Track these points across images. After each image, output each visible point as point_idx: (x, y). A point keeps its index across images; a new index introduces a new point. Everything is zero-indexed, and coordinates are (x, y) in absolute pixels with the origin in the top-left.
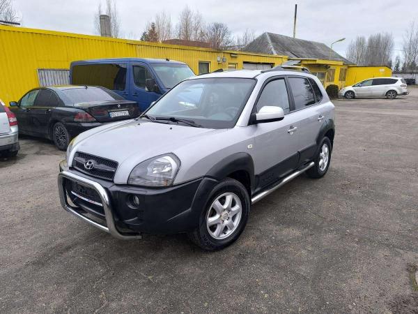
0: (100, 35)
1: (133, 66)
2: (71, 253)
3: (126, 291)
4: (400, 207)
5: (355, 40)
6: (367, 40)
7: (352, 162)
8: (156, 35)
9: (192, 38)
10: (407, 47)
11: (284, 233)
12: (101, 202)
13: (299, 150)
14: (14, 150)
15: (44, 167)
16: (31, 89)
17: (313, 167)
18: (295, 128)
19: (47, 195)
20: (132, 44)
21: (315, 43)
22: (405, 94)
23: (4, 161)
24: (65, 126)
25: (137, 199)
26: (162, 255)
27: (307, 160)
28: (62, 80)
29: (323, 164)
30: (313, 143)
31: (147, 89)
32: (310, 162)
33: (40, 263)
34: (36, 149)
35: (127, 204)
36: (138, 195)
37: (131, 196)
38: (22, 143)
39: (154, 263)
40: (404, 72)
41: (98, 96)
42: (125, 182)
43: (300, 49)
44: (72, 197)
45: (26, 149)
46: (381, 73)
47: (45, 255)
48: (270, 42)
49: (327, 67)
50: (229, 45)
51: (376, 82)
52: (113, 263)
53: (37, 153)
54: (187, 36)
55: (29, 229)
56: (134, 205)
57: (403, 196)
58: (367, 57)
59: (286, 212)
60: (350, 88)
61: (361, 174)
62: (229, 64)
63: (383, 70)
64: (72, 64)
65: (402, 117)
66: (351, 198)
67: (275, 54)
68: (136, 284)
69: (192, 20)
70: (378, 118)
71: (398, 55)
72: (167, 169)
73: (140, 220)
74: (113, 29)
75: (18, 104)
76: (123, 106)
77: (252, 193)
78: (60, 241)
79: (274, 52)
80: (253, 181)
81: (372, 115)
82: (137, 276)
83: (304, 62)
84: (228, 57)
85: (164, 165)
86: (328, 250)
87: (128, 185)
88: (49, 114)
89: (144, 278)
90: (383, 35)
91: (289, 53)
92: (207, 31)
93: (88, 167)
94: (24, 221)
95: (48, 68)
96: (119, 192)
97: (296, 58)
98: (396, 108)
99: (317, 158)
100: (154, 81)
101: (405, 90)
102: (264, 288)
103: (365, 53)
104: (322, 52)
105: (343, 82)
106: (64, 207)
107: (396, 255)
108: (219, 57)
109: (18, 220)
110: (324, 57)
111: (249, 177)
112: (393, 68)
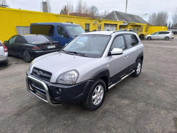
0: (43, 12)
1: (57, 26)
2: (31, 110)
3: (55, 128)
4: (171, 91)
5: (152, 14)
6: (157, 14)
7: (150, 69)
8: (67, 11)
9: (82, 12)
10: (174, 17)
11: (122, 102)
12: (44, 90)
13: (129, 66)
14: (6, 62)
15: (19, 70)
16: (14, 35)
17: (134, 72)
18: (127, 56)
19: (21, 83)
20: (57, 16)
21: (135, 16)
22: (173, 38)
23: (2, 67)
24: (28, 52)
25: (60, 89)
26: (70, 112)
27: (132, 69)
28: (26, 31)
29: (138, 71)
30: (134, 62)
31: (63, 36)
32: (133, 70)
33: (18, 114)
34: (16, 62)
35: (56, 91)
36: (61, 88)
37: (58, 88)
38: (10, 58)
39: (66, 115)
40: (172, 28)
41: (42, 39)
42: (55, 82)
43: (128, 18)
44: (32, 86)
45: (12, 61)
46: (163, 29)
47: (20, 111)
48: (115, 15)
49: (140, 26)
50: (98, 15)
51: (160, 33)
52: (49, 115)
53: (16, 63)
54: (80, 11)
55: (13, 99)
56: (59, 92)
57: (172, 86)
58: (157, 22)
59: (123, 92)
60: (149, 35)
61: (154, 75)
62: (98, 24)
63: (163, 27)
64: (31, 24)
65: (172, 49)
66: (150, 86)
67: (118, 20)
68: (59, 125)
69: (82, 4)
70: (161, 49)
71: (170, 21)
72: (73, 76)
73: (62, 98)
74: (48, 8)
75: (8, 42)
76: (53, 44)
77: (109, 85)
78: (26, 104)
79: (117, 19)
80: (109, 80)
81: (159, 48)
82: (60, 121)
83: (130, 24)
84: (97, 21)
85: (72, 75)
86: (140, 110)
87: (56, 83)
88: (21, 46)
89: (63, 122)
90: (164, 12)
91: (124, 20)
92: (88, 10)
93: (39, 74)
94: (11, 95)
95: (21, 26)
96: (52, 86)
97: (127, 22)
98: (169, 44)
99: (136, 68)
100: (66, 33)
101: (173, 37)
102: (113, 127)
103: (156, 20)
104: (138, 19)
105: (147, 32)
106: (28, 90)
107: (169, 113)
108: (94, 21)
109: (8, 94)
110: (139, 22)
111: (108, 78)
112: (168, 26)
